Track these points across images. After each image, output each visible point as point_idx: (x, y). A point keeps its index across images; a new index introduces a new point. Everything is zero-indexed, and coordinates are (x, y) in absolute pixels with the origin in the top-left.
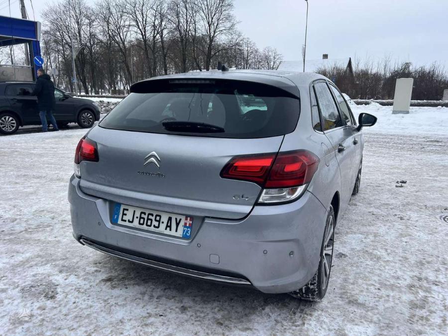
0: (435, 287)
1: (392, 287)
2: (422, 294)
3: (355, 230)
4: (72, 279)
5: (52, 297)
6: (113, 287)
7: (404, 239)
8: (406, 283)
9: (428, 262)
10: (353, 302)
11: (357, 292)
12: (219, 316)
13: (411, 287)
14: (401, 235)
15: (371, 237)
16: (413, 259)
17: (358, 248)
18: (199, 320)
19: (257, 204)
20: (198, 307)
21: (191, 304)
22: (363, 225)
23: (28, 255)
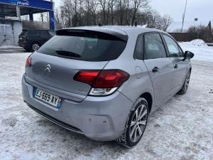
0: (202, 151)
1: (176, 147)
2: (192, 153)
3: (172, 113)
4: (26, 119)
5: (13, 126)
6: (40, 125)
7: (198, 122)
8: (186, 146)
9: (205, 137)
10: (150, 151)
11: (155, 146)
12: (78, 147)
13: (187, 148)
14: (198, 119)
15: (180, 118)
16: (197, 133)
17: (169, 123)
18: (68, 147)
19: (89, 95)
20: (71, 141)
21: (69, 138)
22: (179, 111)
23: (15, 105)
